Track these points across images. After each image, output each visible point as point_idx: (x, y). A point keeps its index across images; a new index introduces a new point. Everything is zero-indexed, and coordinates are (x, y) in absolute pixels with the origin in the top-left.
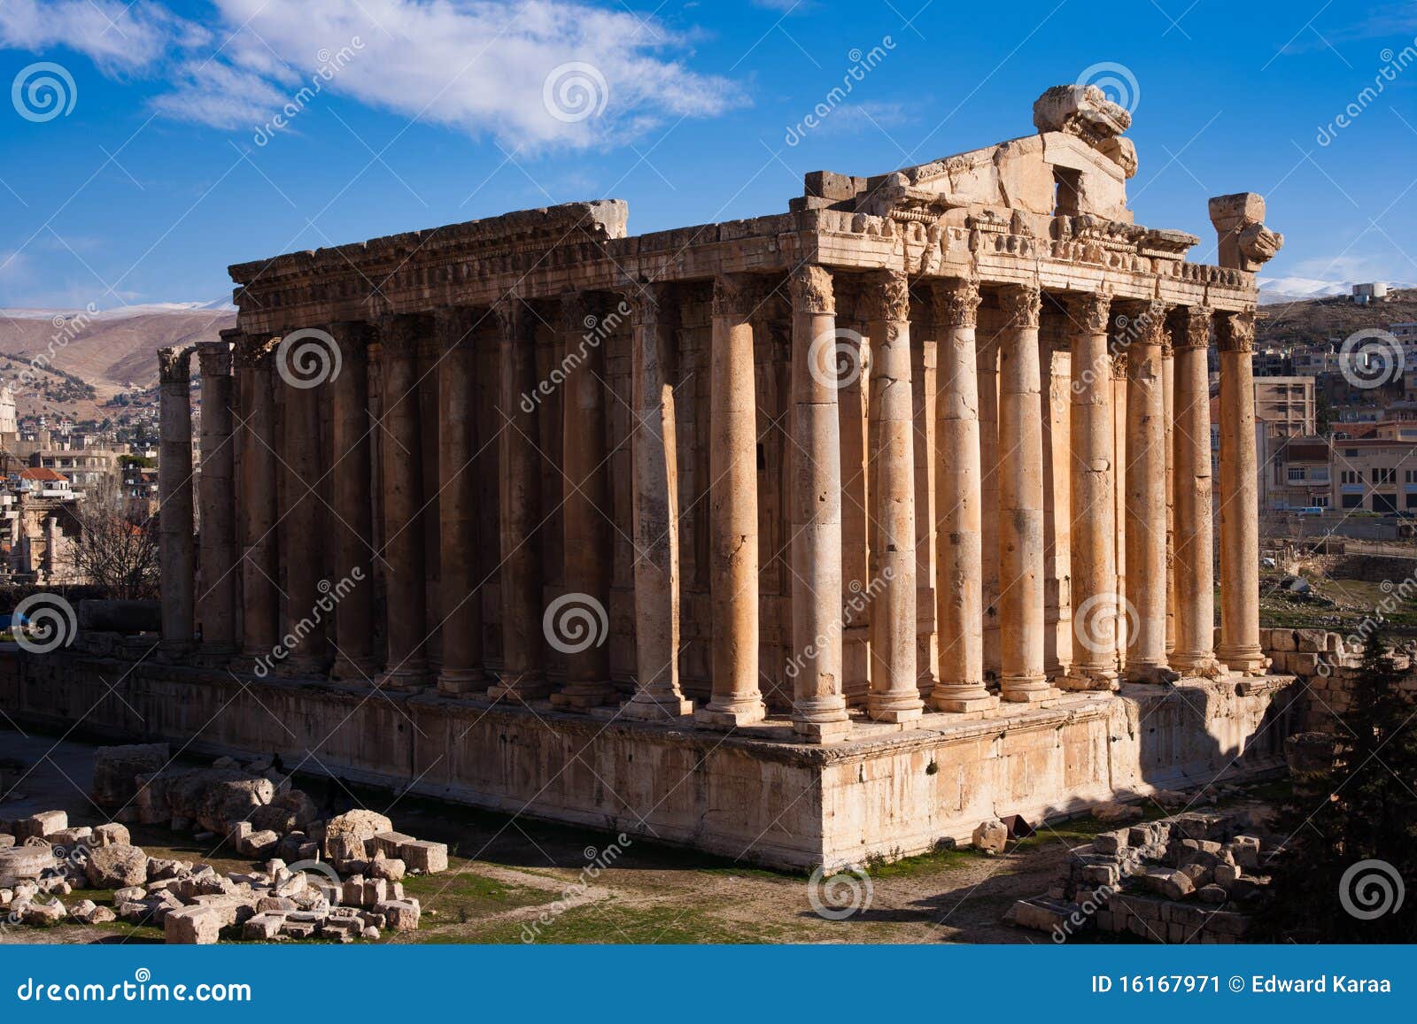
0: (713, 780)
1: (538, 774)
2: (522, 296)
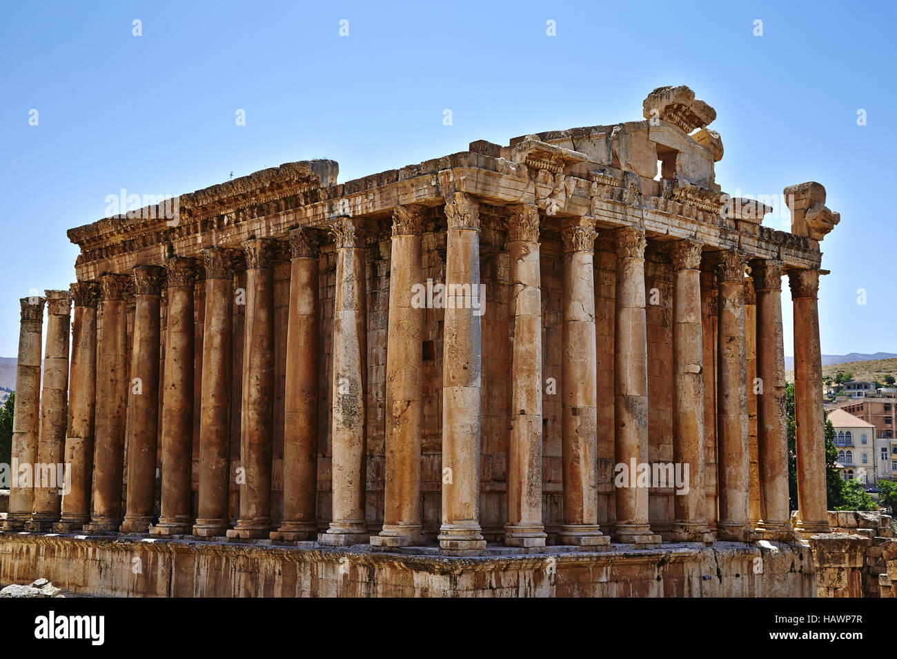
0: (379, 588)
2: (264, 235)
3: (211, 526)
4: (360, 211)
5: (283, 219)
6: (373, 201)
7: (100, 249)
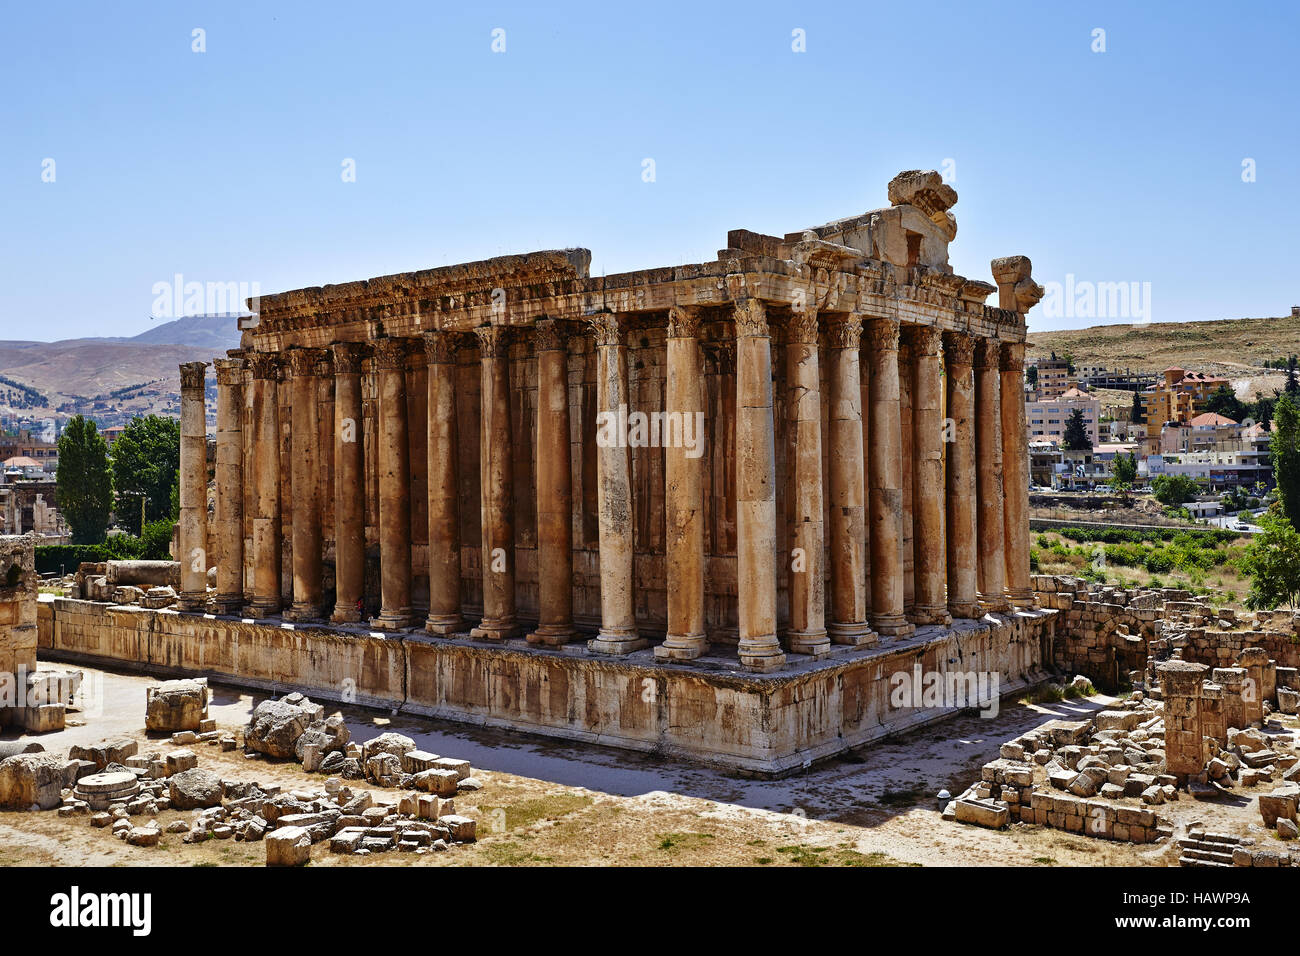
0: (673, 702)
1: (518, 698)
2: (502, 323)
3: (448, 622)
4: (625, 307)
5: (527, 308)
6: (643, 299)
7: (285, 320)
